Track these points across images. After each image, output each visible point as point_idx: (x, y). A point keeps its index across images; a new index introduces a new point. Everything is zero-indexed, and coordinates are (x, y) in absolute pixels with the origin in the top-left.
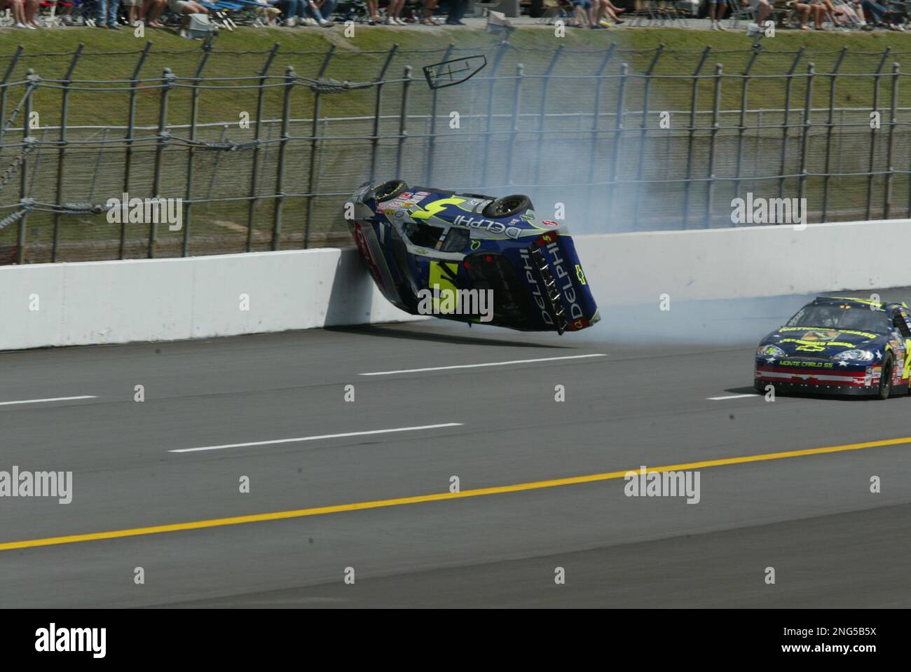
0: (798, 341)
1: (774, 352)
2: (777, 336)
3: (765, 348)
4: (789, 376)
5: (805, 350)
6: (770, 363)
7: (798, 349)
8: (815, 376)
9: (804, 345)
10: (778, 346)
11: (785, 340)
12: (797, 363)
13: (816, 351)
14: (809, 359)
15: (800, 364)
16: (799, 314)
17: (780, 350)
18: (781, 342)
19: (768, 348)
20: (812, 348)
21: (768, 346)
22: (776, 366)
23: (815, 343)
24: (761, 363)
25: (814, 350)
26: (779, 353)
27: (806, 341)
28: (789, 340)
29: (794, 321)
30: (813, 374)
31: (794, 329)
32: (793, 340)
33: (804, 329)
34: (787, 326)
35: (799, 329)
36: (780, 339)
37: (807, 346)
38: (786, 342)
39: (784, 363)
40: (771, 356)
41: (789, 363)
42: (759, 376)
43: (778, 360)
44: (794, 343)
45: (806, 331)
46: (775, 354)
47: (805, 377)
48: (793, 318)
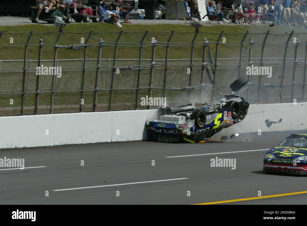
0: (281, 152)
1: (271, 157)
2: (273, 150)
3: (268, 155)
4: (276, 167)
5: (283, 156)
6: (269, 161)
7: (281, 156)
8: (287, 167)
9: (283, 154)
10: (272, 154)
11: (276, 152)
12: (280, 161)
13: (288, 157)
14: (284, 160)
15: (281, 162)
16: (284, 141)
17: (273, 156)
18: (274, 152)
19: (269, 155)
20: (286, 155)
21: (269, 154)
22: (272, 162)
23: (288, 153)
24: (266, 161)
25: (287, 156)
26: (273, 157)
27: (284, 152)
28: (277, 152)
29: (282, 144)
30: (286, 166)
31: (281, 147)
32: (279, 152)
33: (285, 147)
34: (279, 146)
35: (283, 147)
36: (274, 151)
37: (284, 155)
38: (276, 153)
39: (275, 161)
40: (270, 158)
41: (276, 161)
42: (265, 166)
43: (272, 160)
44: (279, 153)
45: (285, 148)
46: (271, 158)
47: (283, 167)
48: (281, 142)
